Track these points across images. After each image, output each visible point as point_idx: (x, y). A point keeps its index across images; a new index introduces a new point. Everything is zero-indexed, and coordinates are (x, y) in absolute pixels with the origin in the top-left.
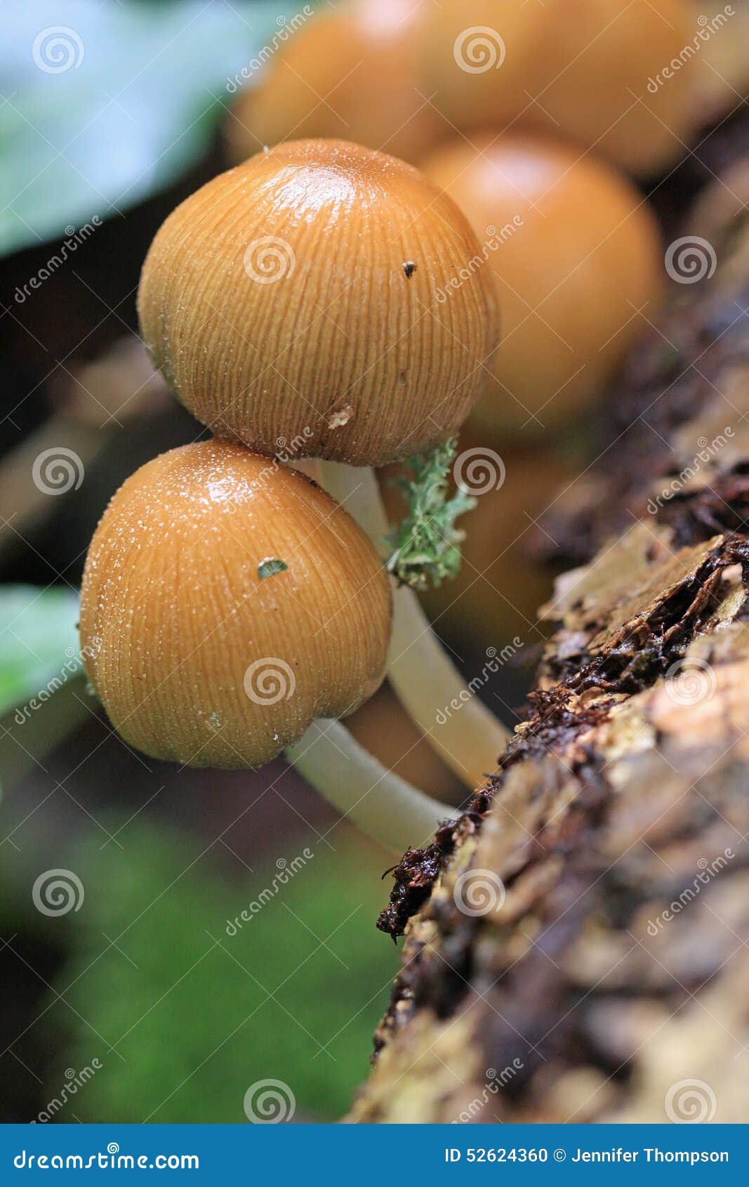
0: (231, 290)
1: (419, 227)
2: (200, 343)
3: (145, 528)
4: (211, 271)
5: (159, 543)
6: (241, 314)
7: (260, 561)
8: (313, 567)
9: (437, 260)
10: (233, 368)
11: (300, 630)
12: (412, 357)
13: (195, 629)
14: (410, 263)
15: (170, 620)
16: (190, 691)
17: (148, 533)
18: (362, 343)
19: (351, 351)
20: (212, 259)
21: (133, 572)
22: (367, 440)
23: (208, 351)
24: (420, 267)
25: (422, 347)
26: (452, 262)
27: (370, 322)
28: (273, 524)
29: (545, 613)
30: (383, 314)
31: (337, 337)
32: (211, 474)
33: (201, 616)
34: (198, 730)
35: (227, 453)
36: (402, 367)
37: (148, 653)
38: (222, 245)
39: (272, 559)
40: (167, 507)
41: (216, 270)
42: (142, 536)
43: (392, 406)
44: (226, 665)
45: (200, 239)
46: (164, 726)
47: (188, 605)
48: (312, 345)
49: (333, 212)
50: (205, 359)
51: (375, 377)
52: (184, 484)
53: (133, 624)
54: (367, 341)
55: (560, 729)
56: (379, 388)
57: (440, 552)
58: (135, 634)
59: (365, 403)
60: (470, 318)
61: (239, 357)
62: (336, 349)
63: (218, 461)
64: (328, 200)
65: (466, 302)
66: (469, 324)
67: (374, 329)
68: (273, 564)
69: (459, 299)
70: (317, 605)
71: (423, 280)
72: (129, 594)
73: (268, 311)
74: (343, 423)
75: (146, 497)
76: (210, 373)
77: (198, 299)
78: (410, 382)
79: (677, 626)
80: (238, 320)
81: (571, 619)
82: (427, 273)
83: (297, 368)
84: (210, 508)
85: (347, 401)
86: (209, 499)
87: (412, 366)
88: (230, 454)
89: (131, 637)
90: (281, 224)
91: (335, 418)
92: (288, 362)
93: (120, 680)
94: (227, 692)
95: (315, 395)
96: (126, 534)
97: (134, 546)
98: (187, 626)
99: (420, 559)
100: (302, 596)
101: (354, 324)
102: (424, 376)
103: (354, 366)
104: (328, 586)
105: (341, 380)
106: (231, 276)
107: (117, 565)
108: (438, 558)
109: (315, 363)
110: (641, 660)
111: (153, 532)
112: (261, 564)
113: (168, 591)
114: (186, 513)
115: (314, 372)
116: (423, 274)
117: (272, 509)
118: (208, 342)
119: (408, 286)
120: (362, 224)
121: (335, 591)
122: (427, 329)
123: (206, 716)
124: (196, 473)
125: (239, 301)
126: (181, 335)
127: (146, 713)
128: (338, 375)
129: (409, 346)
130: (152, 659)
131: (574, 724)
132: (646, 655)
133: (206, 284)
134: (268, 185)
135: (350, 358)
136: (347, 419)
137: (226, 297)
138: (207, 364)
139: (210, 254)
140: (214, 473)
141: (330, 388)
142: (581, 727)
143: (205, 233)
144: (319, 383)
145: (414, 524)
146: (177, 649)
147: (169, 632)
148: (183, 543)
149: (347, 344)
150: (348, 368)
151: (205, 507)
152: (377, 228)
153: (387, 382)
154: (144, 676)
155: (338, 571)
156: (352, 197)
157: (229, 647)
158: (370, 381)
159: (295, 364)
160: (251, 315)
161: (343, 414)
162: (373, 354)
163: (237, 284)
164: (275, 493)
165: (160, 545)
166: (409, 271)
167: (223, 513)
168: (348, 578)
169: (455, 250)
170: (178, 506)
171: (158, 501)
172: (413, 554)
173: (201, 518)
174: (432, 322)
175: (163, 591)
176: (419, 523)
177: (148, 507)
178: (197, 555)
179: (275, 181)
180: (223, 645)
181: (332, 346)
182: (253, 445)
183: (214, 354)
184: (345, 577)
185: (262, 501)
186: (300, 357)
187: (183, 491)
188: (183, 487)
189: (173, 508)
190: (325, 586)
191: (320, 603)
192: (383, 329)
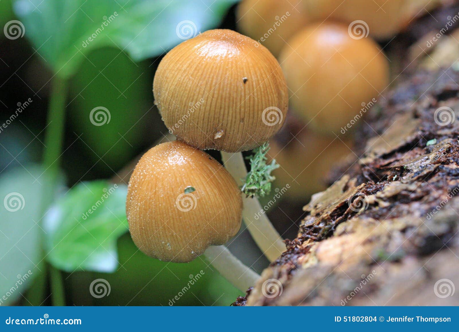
0: (179, 86)
1: (251, 65)
2: (169, 105)
3: (146, 173)
4: (173, 78)
5: (150, 179)
6: (182, 95)
7: (185, 188)
8: (206, 190)
9: (257, 77)
10: (180, 115)
11: (200, 213)
12: (246, 114)
13: (161, 211)
14: (246, 78)
15: (152, 207)
16: (159, 234)
17: (146, 175)
18: (227, 108)
19: (222, 110)
20: (174, 74)
21: (140, 189)
22: (230, 144)
23: (172, 108)
24: (250, 79)
25: (250, 110)
26: (263, 78)
27: (230, 100)
28: (192, 174)
29: (305, 208)
30: (235, 97)
31: (217, 105)
32: (170, 154)
33: (163, 207)
34: (163, 248)
35: (178, 146)
36: (242, 117)
37: (144, 219)
38: (177, 69)
39: (190, 187)
40: (153, 166)
41: (175, 78)
42: (145, 176)
43: (238, 131)
44: (172, 225)
45: (171, 66)
46: (152, 247)
47: (158, 203)
48: (208, 108)
49: (218, 58)
50: (171, 111)
51: (232, 120)
52: (161, 157)
53: (139, 208)
54: (229, 107)
55: (293, 255)
56: (233, 124)
57: (261, 185)
58: (140, 212)
59: (228, 129)
60: (270, 99)
61: (182, 111)
62: (217, 110)
63: (174, 149)
64: (216, 54)
65: (269, 93)
66: (270, 101)
67: (231, 103)
68: (190, 189)
69: (266, 92)
70: (207, 204)
71: (251, 85)
72: (138, 197)
73: (192, 95)
74: (220, 137)
75: (147, 161)
76: (172, 116)
77: (169, 88)
78: (245, 123)
79: (341, 217)
80: (181, 97)
81: (313, 212)
82: (252, 82)
83: (202, 116)
84: (169, 167)
85: (222, 129)
86: (168, 163)
87: (246, 117)
88: (179, 147)
89: (139, 213)
90: (198, 62)
91: (216, 135)
92: (199, 114)
93: (135, 229)
94: (172, 235)
95: (209, 126)
96: (140, 175)
97: (142, 179)
98: (158, 211)
99: (253, 187)
100: (201, 201)
101: (223, 100)
102: (251, 120)
103: (224, 116)
104: (211, 197)
105: (219, 121)
106: (180, 81)
107: (136, 186)
108: (261, 187)
109: (209, 114)
110: (325, 230)
111: (148, 175)
112: (186, 188)
113: (152, 197)
114: (160, 168)
115: (209, 118)
116: (251, 82)
117: (192, 168)
118: (171, 105)
119: (245, 87)
120: (228, 63)
121: (214, 199)
122: (252, 103)
123: (166, 244)
124: (165, 153)
125: (182, 90)
126: (163, 101)
127: (145, 241)
128: (218, 120)
129: (245, 109)
130: (146, 222)
131: (298, 253)
132: (327, 228)
133: (171, 83)
134: (196, 47)
135: (222, 113)
136: (221, 136)
137: (178, 88)
138: (171, 113)
139: (173, 72)
140: (172, 154)
141: (215, 124)
142: (300, 254)
143: (173, 64)
144: (210, 122)
145: (251, 175)
146: (155, 219)
147: (151, 213)
148: (158, 180)
149: (221, 108)
150: (221, 117)
151: (167, 166)
152: (234, 65)
153: (236, 123)
154: (144, 228)
155: (216, 191)
156: (225, 53)
157: (173, 219)
158: (230, 122)
159: (202, 114)
160: (186, 96)
161: (220, 133)
162: (231, 112)
163: (182, 84)
164: (193, 162)
165: (150, 180)
166: (245, 81)
167: (173, 169)
168: (220, 195)
169: (265, 74)
170: (157, 166)
171: (151, 163)
172: (250, 185)
173: (165, 170)
174: (254, 101)
175: (150, 197)
176: (252, 174)
177: (147, 165)
178: (163, 184)
179: (198, 45)
180: (171, 218)
181: (215, 108)
182: (189, 143)
183: (173, 110)
184: (219, 194)
185: (188, 165)
186: (203, 112)
187: (160, 160)
188: (160, 158)
189: (155, 166)
190: (210, 197)
191: (208, 204)
192: (235, 102)
